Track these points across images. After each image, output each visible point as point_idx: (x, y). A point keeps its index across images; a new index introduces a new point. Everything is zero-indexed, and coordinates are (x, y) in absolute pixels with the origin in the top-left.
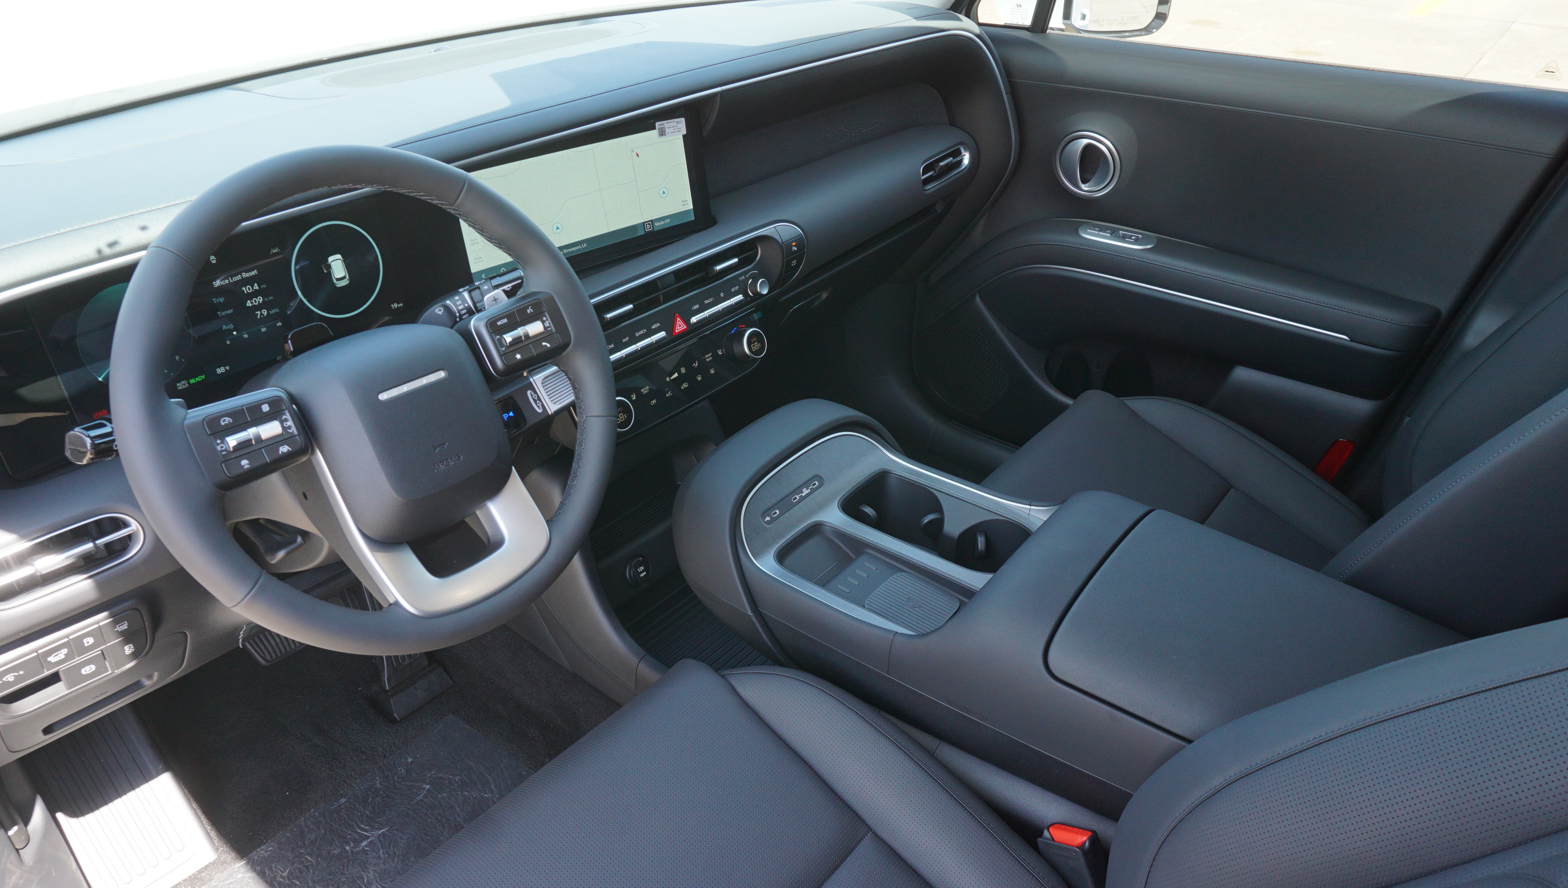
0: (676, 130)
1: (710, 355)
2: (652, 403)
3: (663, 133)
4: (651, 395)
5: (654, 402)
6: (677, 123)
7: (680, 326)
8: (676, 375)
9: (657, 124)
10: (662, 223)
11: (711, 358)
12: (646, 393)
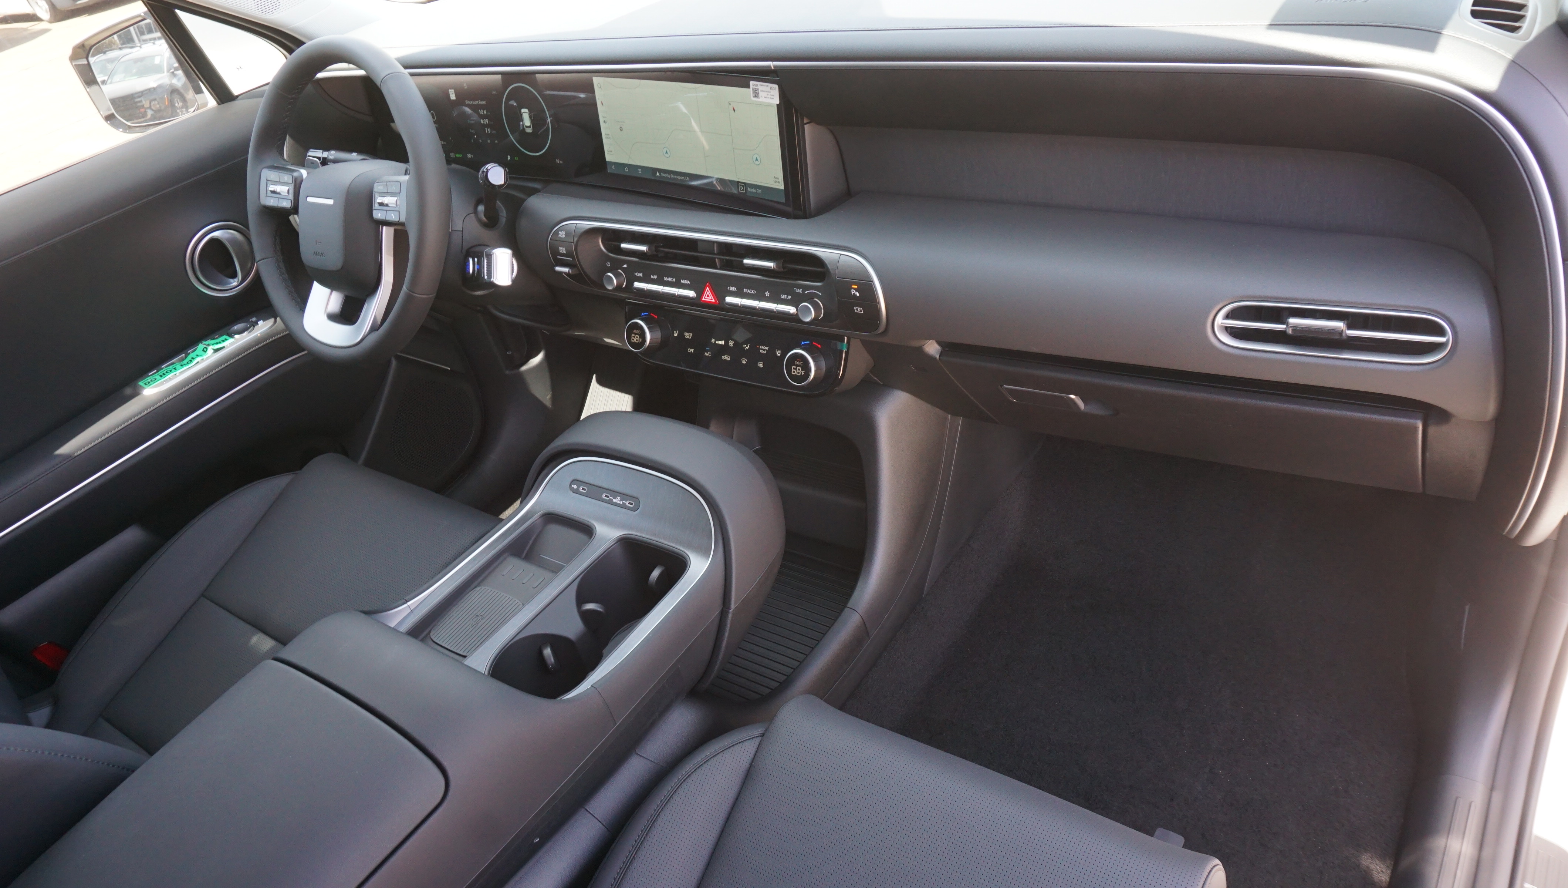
0: (769, 96)
1: (766, 348)
2: (689, 350)
3: (757, 95)
4: (690, 344)
5: (691, 351)
6: (771, 89)
7: (708, 297)
8: (722, 342)
9: (752, 83)
10: (754, 190)
11: (765, 352)
12: (687, 339)
